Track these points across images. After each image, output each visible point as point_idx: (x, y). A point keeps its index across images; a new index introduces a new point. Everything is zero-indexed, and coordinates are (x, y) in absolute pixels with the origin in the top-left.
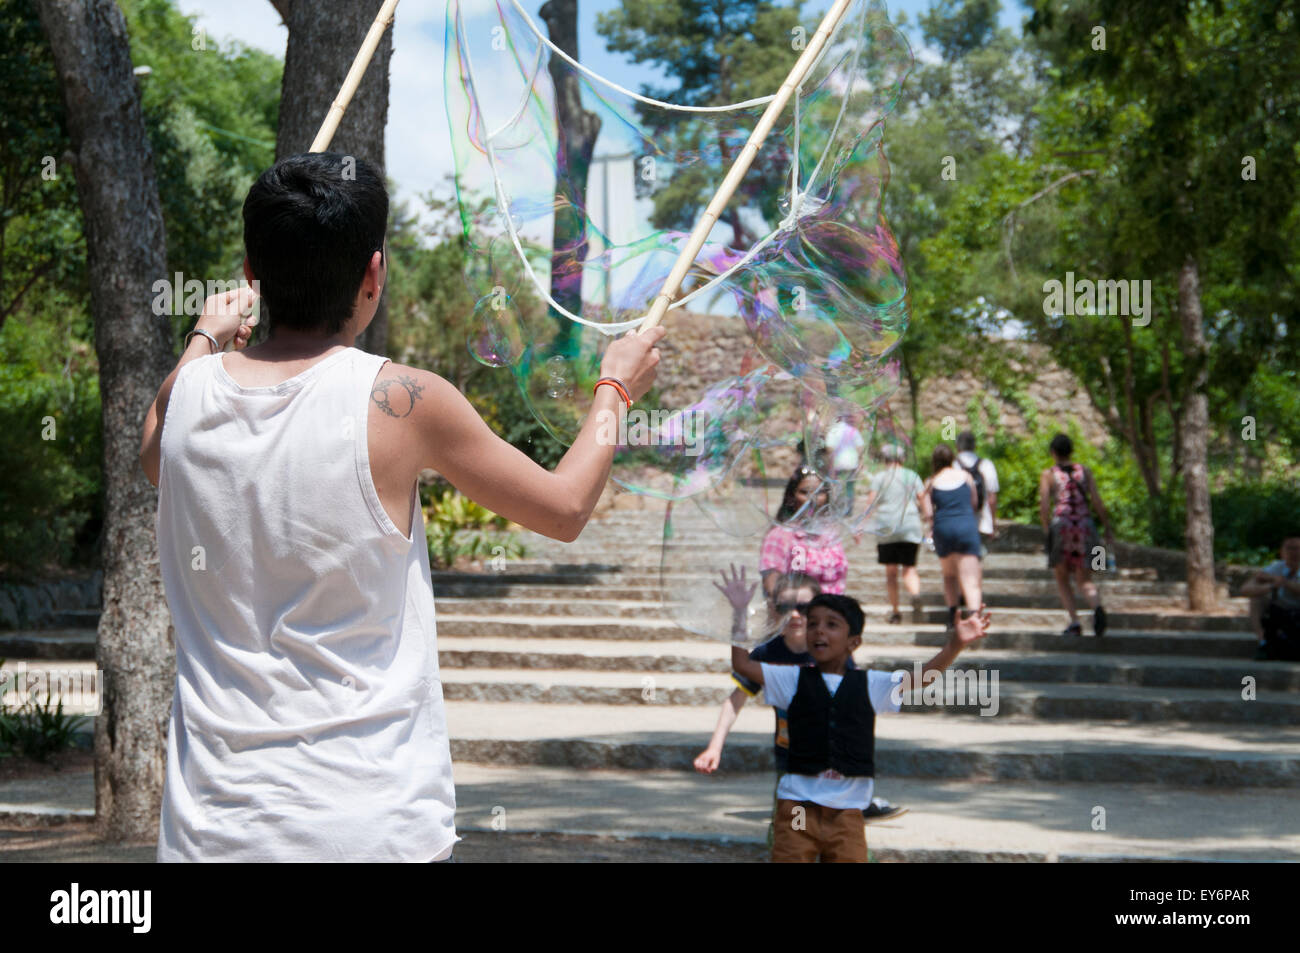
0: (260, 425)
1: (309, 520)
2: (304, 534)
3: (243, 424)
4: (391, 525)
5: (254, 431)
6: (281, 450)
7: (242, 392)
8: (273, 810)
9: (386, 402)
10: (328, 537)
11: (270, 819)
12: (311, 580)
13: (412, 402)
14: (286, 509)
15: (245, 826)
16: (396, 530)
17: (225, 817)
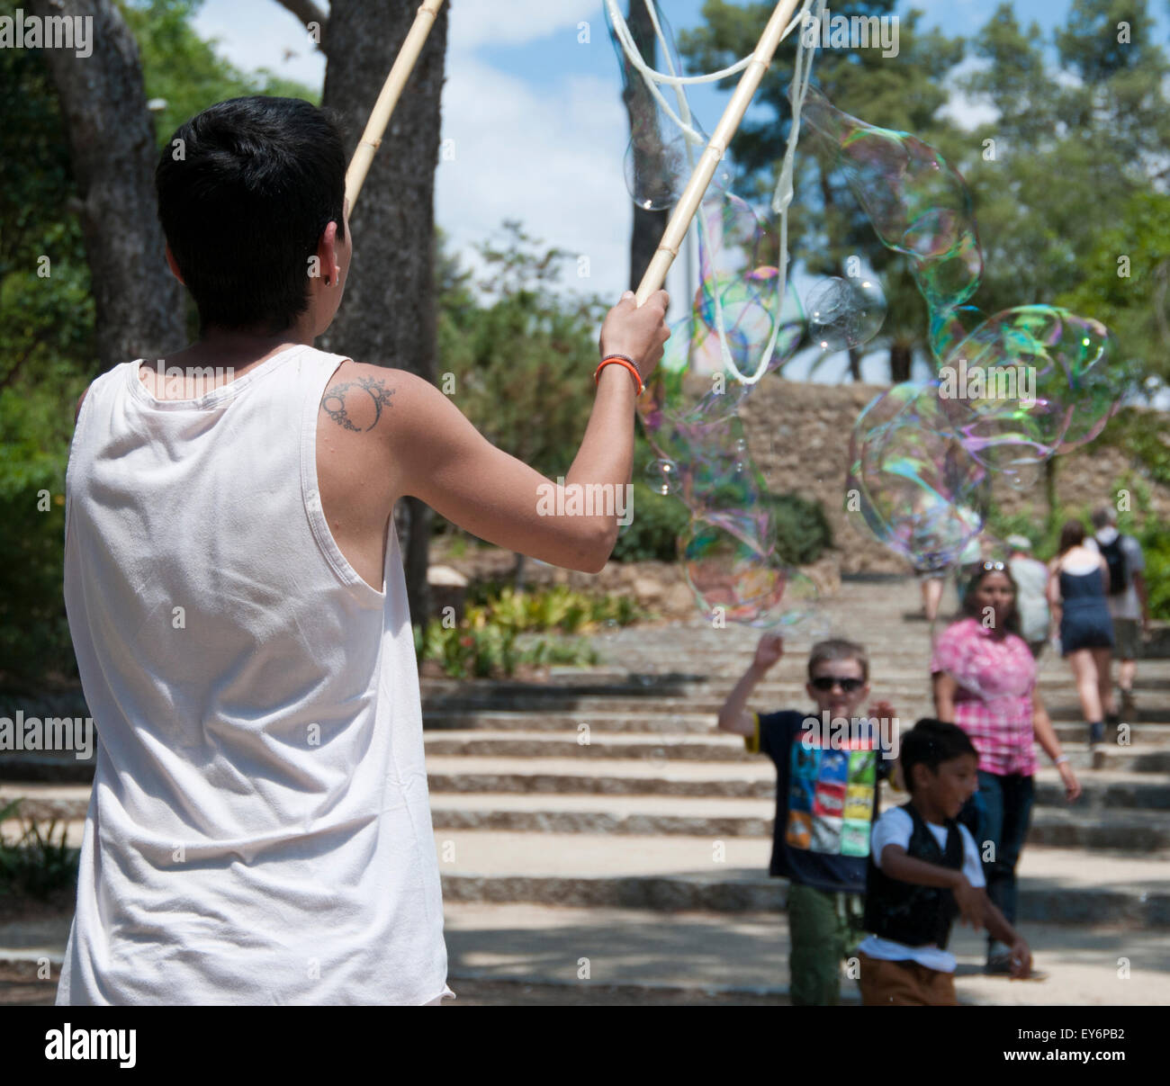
0: (180, 448)
1: (243, 567)
2: (238, 586)
3: (159, 446)
4: (351, 572)
5: (173, 457)
6: (206, 479)
7: (157, 406)
8: (193, 945)
9: (342, 411)
10: (269, 590)
11: (188, 957)
12: (250, 646)
13: (379, 410)
14: (213, 555)
15: (159, 967)
16: (358, 579)
17: (136, 954)
